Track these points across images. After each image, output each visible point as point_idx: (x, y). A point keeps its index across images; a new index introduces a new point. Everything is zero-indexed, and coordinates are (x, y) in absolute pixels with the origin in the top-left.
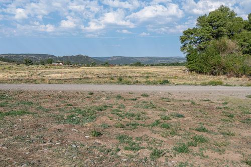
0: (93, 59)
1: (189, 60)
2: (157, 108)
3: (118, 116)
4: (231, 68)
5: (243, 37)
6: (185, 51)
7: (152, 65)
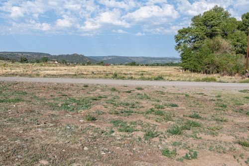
0: (89, 58)
1: (183, 59)
2: (151, 99)
3: (112, 105)
4: (224, 66)
5: (236, 37)
6: (180, 50)
7: (147, 65)
